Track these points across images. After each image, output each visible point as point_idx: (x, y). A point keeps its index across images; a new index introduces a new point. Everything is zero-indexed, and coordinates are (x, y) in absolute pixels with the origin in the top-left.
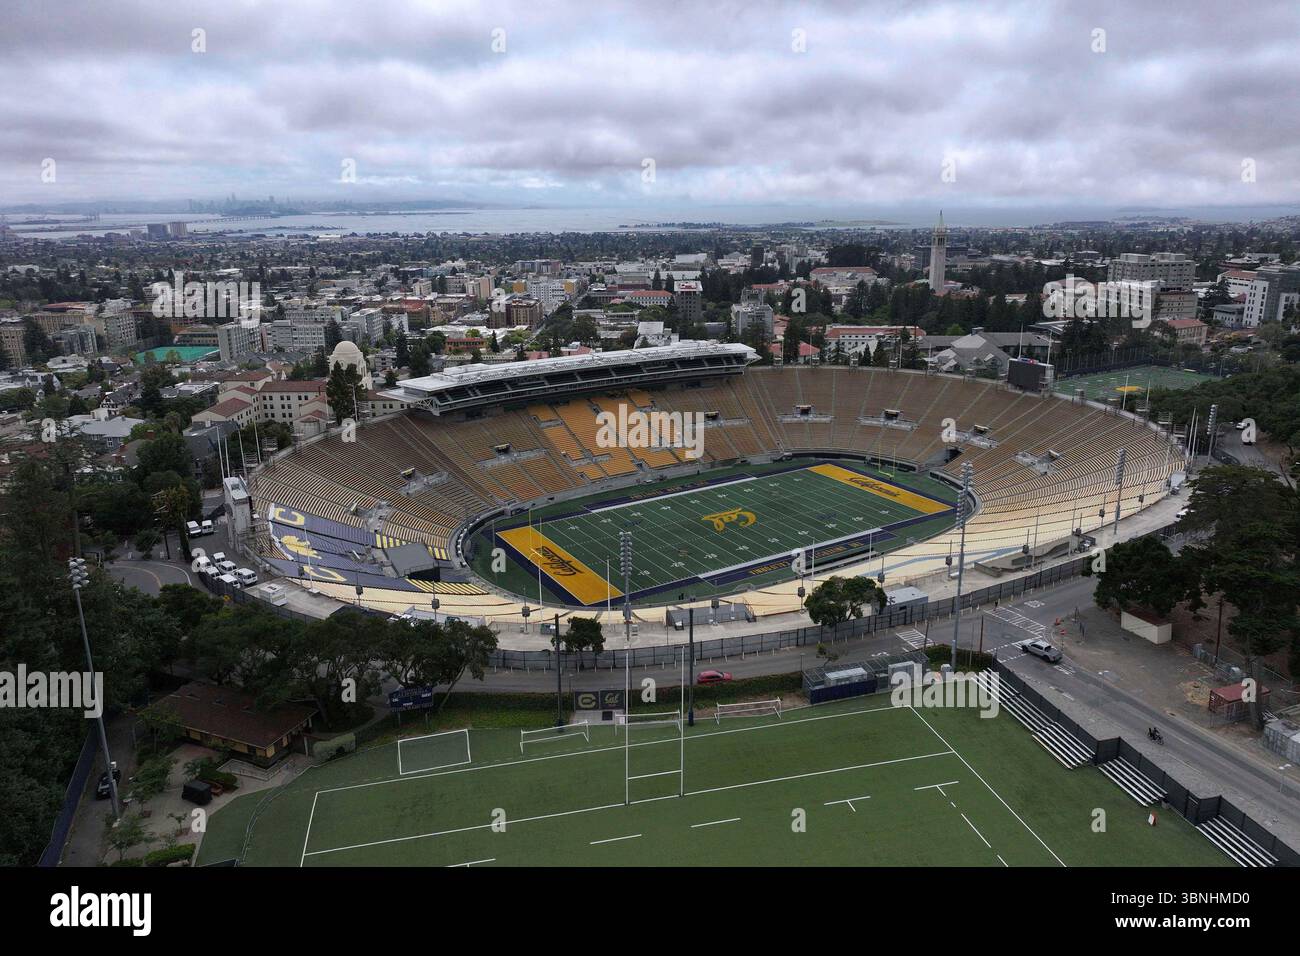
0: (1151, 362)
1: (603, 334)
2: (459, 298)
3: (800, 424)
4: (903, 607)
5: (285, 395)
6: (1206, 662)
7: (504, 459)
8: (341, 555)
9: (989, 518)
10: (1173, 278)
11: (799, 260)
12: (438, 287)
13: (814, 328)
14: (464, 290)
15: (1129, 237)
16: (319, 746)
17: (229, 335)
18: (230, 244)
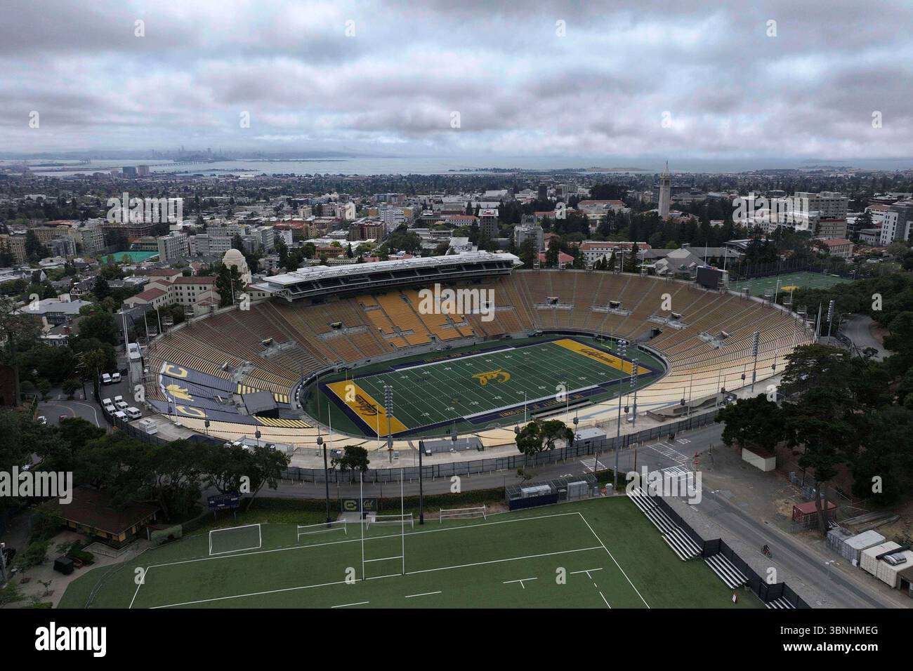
0: (808, 270)
1: (425, 246)
2: (330, 219)
3: (550, 311)
4: (587, 442)
5: (190, 286)
6: (797, 485)
7: (337, 333)
8: (209, 399)
9: (674, 379)
10: (832, 210)
11: (571, 195)
12: (316, 212)
13: (572, 243)
14: (334, 215)
15: (808, 181)
16: (155, 534)
17: (165, 244)
18: (178, 181)
